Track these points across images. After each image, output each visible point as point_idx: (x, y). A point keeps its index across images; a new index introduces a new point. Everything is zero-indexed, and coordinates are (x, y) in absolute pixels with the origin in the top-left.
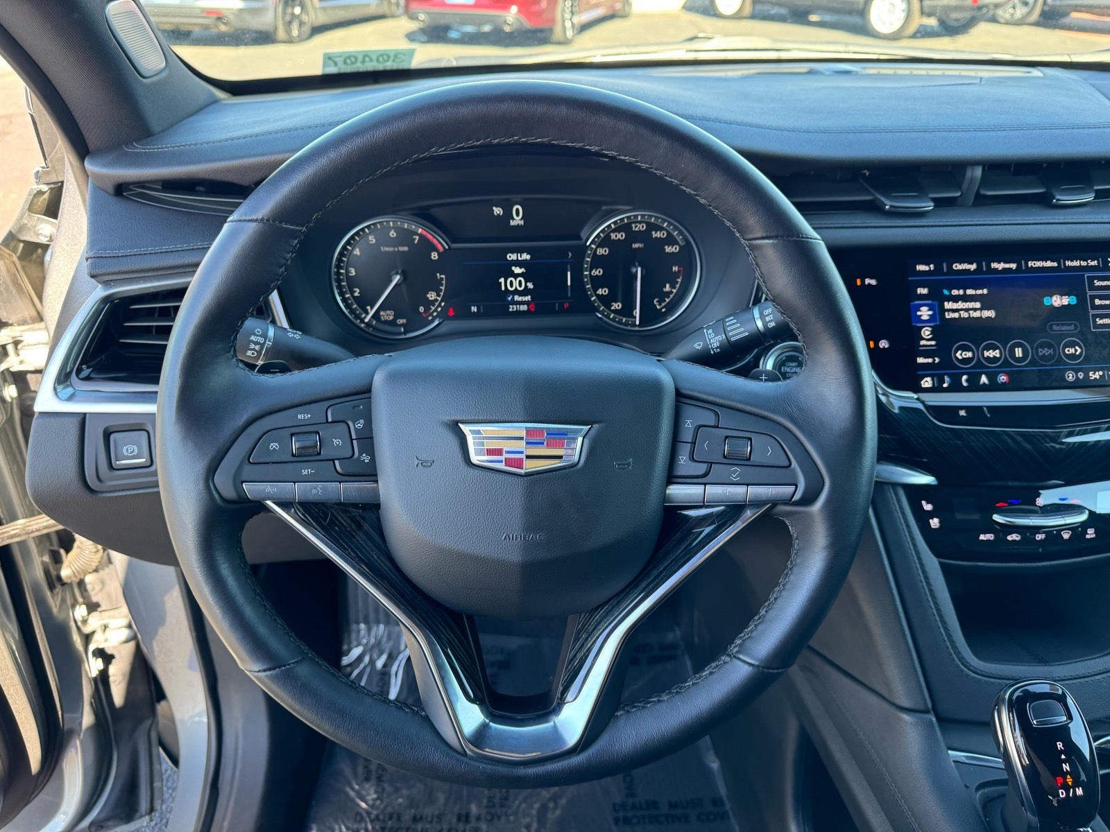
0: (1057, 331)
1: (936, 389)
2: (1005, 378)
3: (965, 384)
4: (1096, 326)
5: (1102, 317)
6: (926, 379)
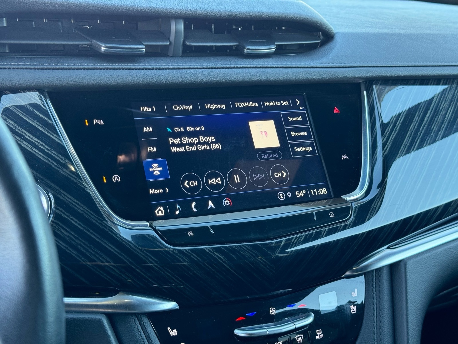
0: (265, 159)
1: (169, 216)
2: (229, 202)
3: (195, 210)
4: (295, 154)
5: (299, 145)
6: (159, 208)
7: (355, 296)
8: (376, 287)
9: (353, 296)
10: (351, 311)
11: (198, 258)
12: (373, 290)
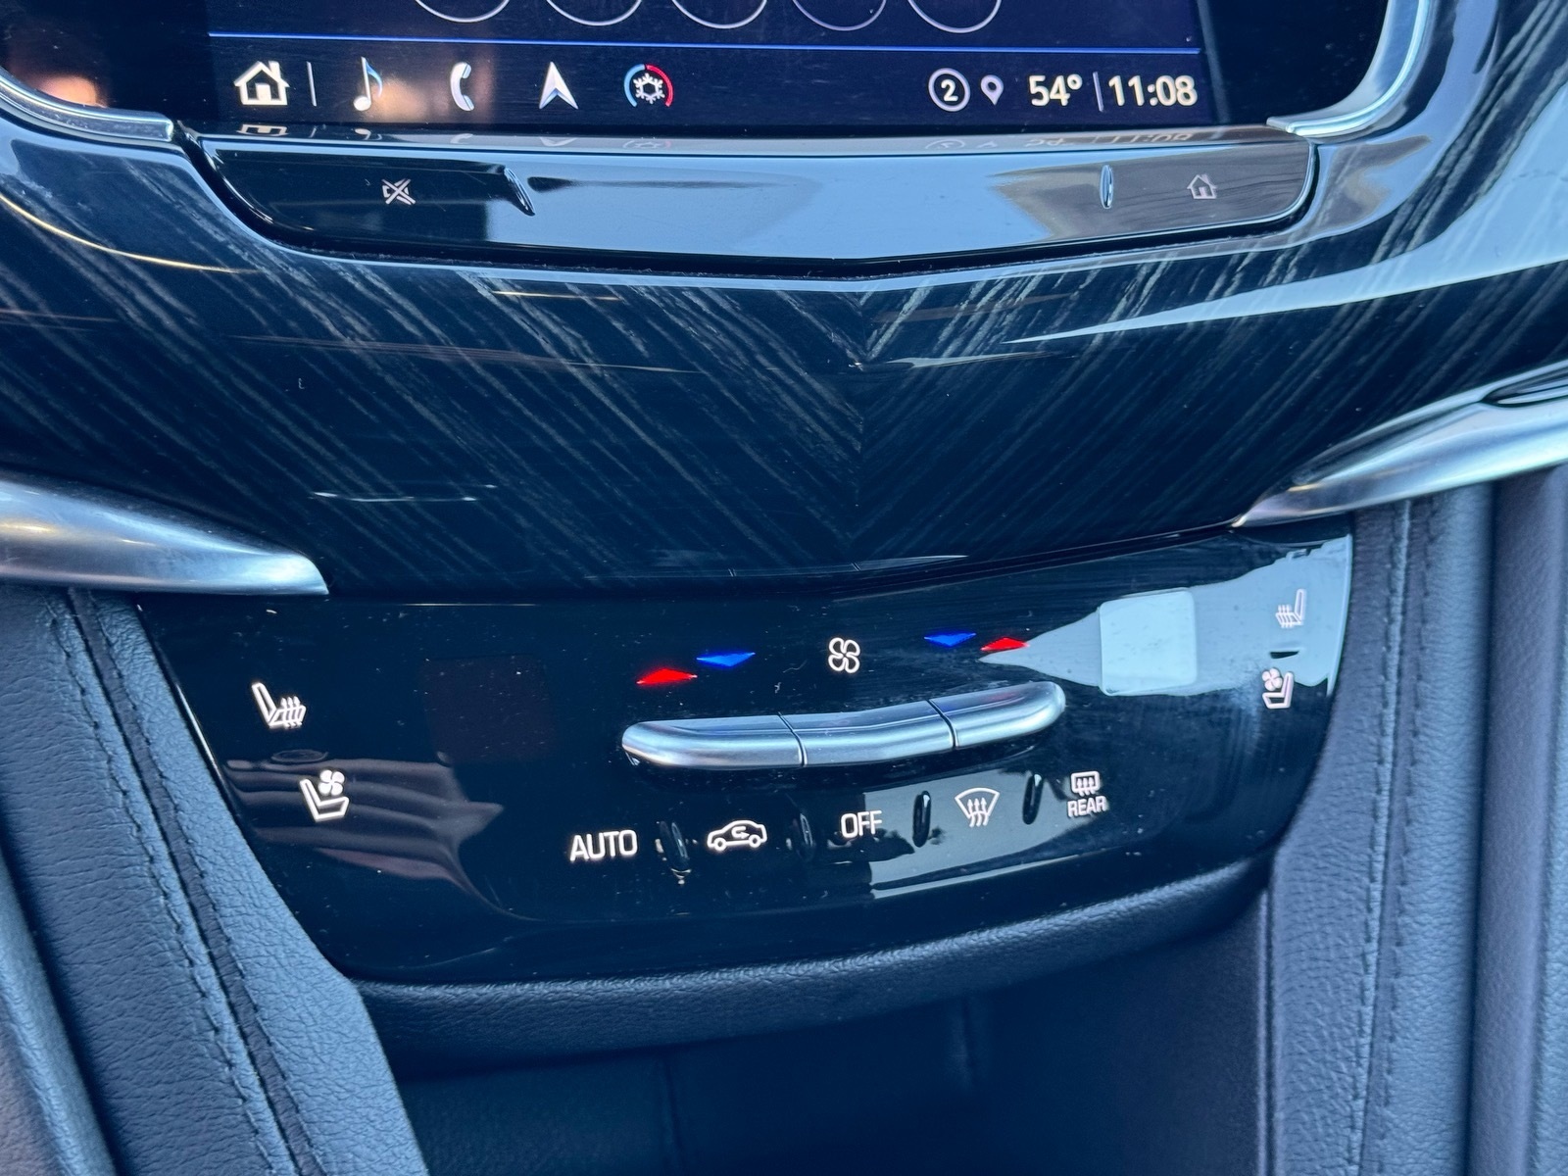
1: (312, 116)
2: (657, 84)
3: (464, 102)
6: (260, 67)
7: (1292, 624)
8: (1406, 589)
9: (1283, 624)
10: (1266, 696)
11: (427, 323)
12: (1389, 606)
